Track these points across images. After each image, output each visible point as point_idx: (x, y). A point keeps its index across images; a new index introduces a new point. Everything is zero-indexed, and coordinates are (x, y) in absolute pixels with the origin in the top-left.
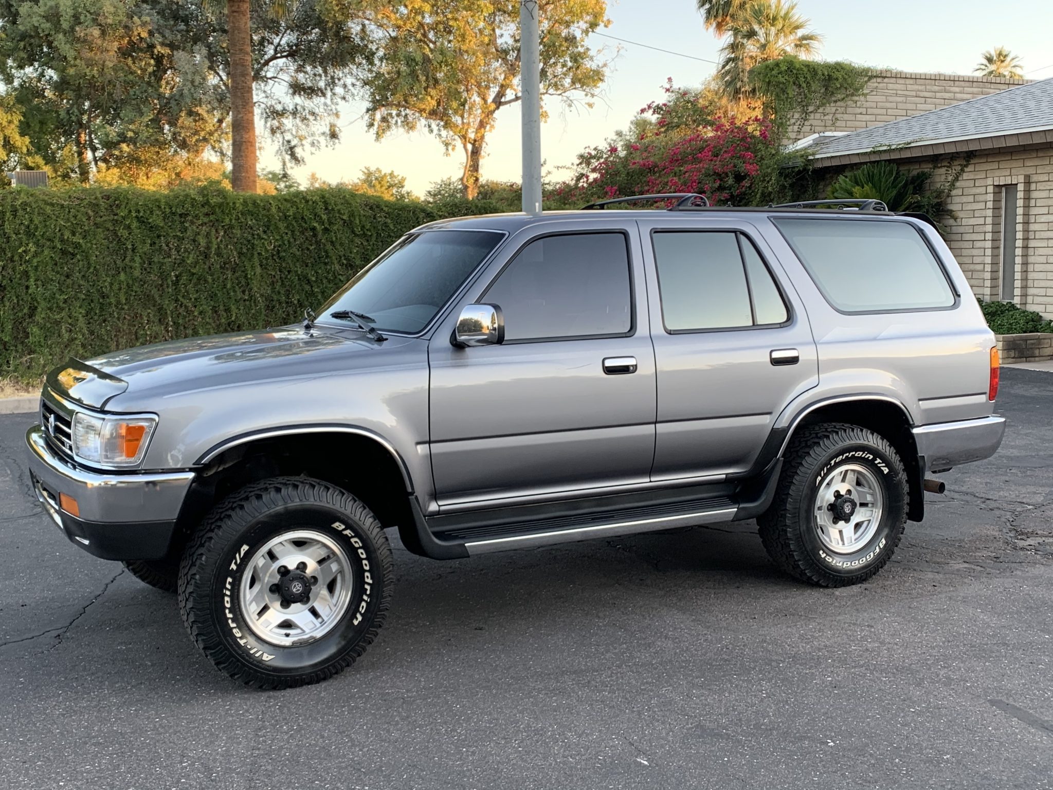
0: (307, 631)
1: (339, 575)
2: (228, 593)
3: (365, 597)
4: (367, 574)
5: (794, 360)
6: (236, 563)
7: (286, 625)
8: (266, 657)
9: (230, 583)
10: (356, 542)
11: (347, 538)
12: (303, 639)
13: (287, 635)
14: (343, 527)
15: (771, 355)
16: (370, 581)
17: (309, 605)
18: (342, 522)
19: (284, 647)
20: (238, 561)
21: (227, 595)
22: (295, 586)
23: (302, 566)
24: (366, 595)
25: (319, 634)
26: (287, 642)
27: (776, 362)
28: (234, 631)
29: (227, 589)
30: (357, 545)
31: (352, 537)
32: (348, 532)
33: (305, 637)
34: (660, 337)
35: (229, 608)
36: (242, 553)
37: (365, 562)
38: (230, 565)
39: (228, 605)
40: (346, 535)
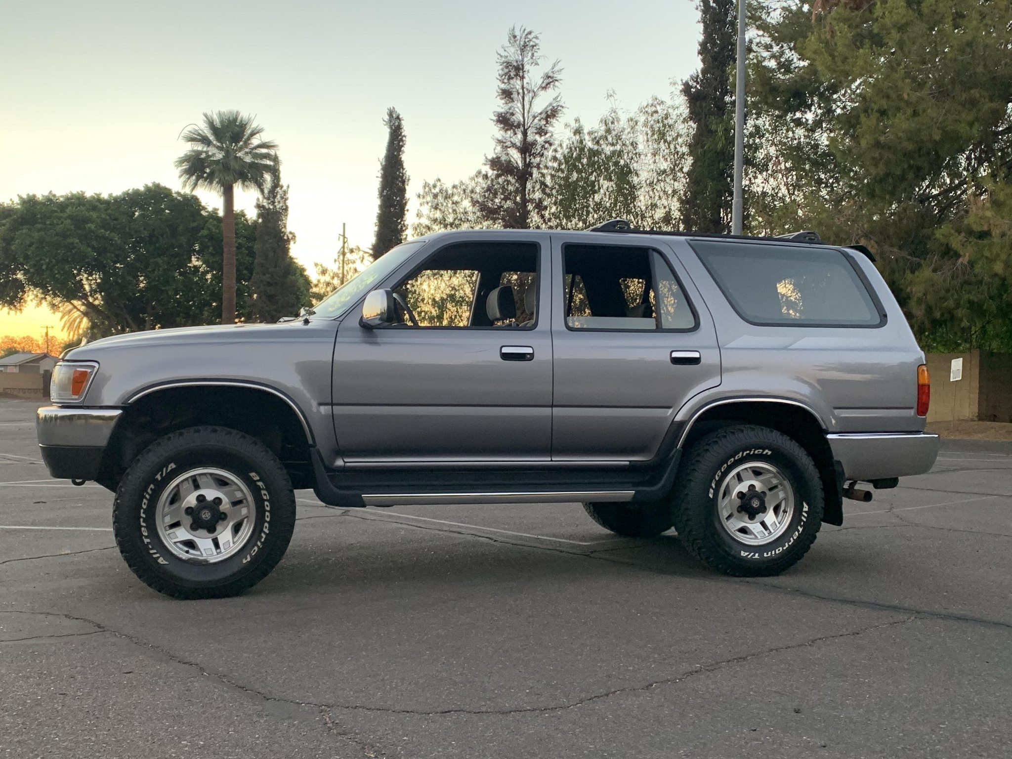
0: (204, 555)
1: (246, 520)
2: (148, 496)
3: (259, 543)
4: (266, 525)
5: (695, 361)
6: (161, 475)
7: (190, 544)
8: (161, 561)
9: (151, 489)
10: (265, 495)
11: (259, 489)
12: (198, 559)
13: (187, 552)
14: (258, 478)
15: (671, 355)
16: (267, 531)
17: (213, 535)
18: (258, 474)
19: (180, 559)
20: (164, 475)
21: (146, 498)
22: (205, 513)
23: (218, 501)
24: (260, 541)
25: (213, 560)
26: (184, 556)
27: (676, 361)
28: (143, 529)
29: (148, 493)
30: (265, 498)
31: (263, 489)
32: (260, 484)
33: (200, 558)
34: (559, 333)
35: (144, 509)
36: (169, 469)
37: (267, 514)
38: (156, 475)
39: (144, 507)
40: (259, 486)
